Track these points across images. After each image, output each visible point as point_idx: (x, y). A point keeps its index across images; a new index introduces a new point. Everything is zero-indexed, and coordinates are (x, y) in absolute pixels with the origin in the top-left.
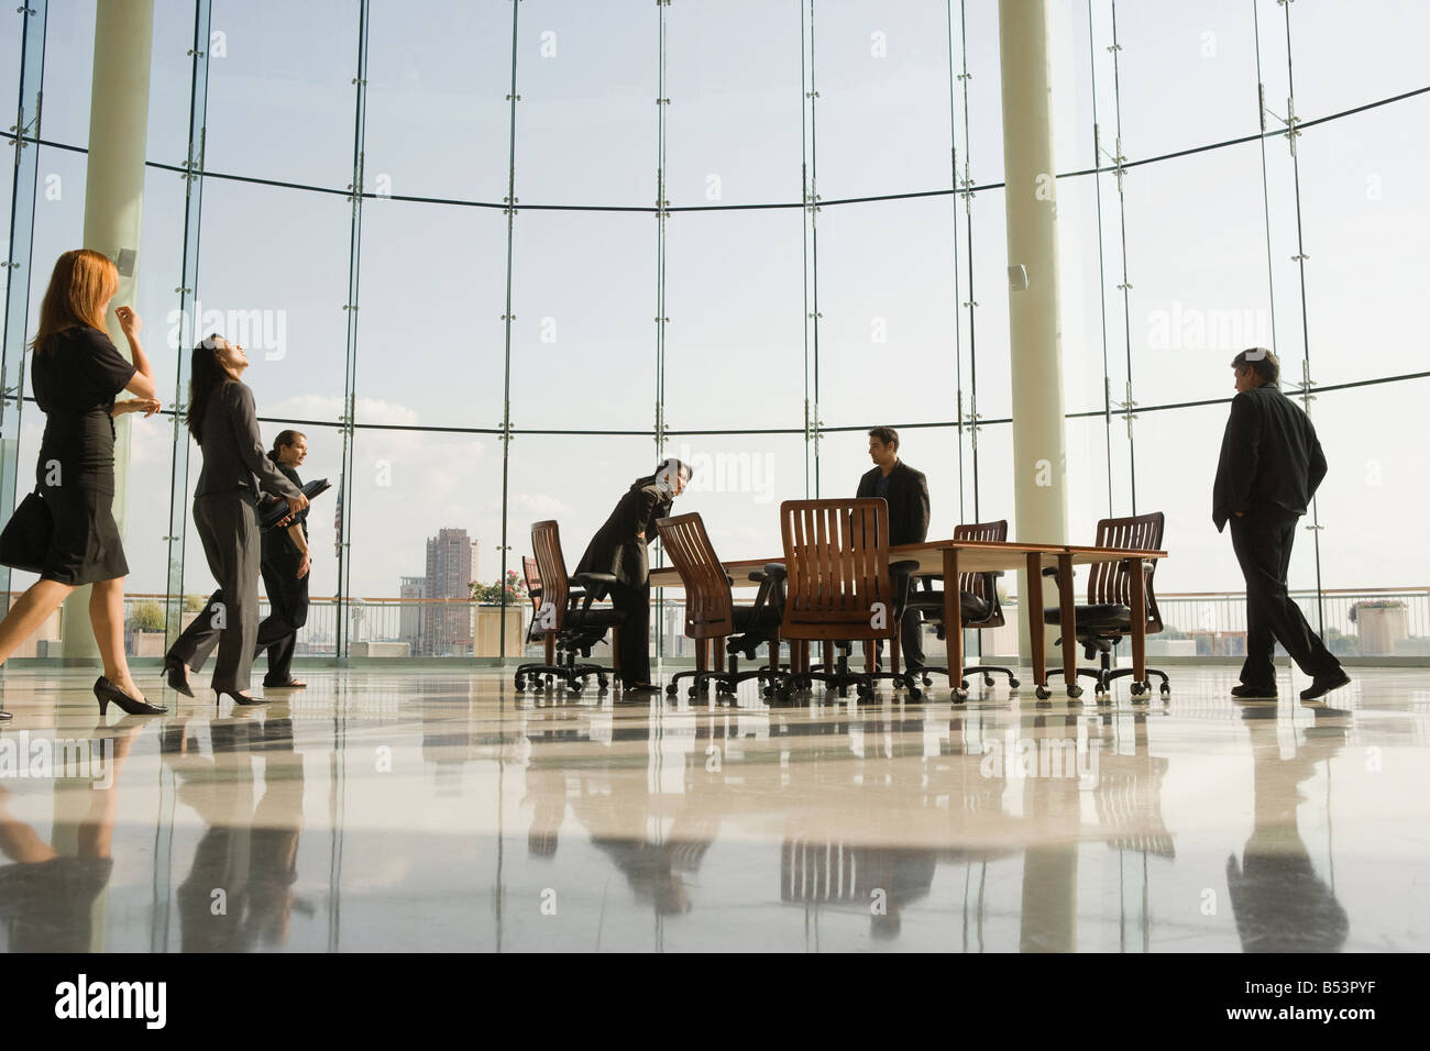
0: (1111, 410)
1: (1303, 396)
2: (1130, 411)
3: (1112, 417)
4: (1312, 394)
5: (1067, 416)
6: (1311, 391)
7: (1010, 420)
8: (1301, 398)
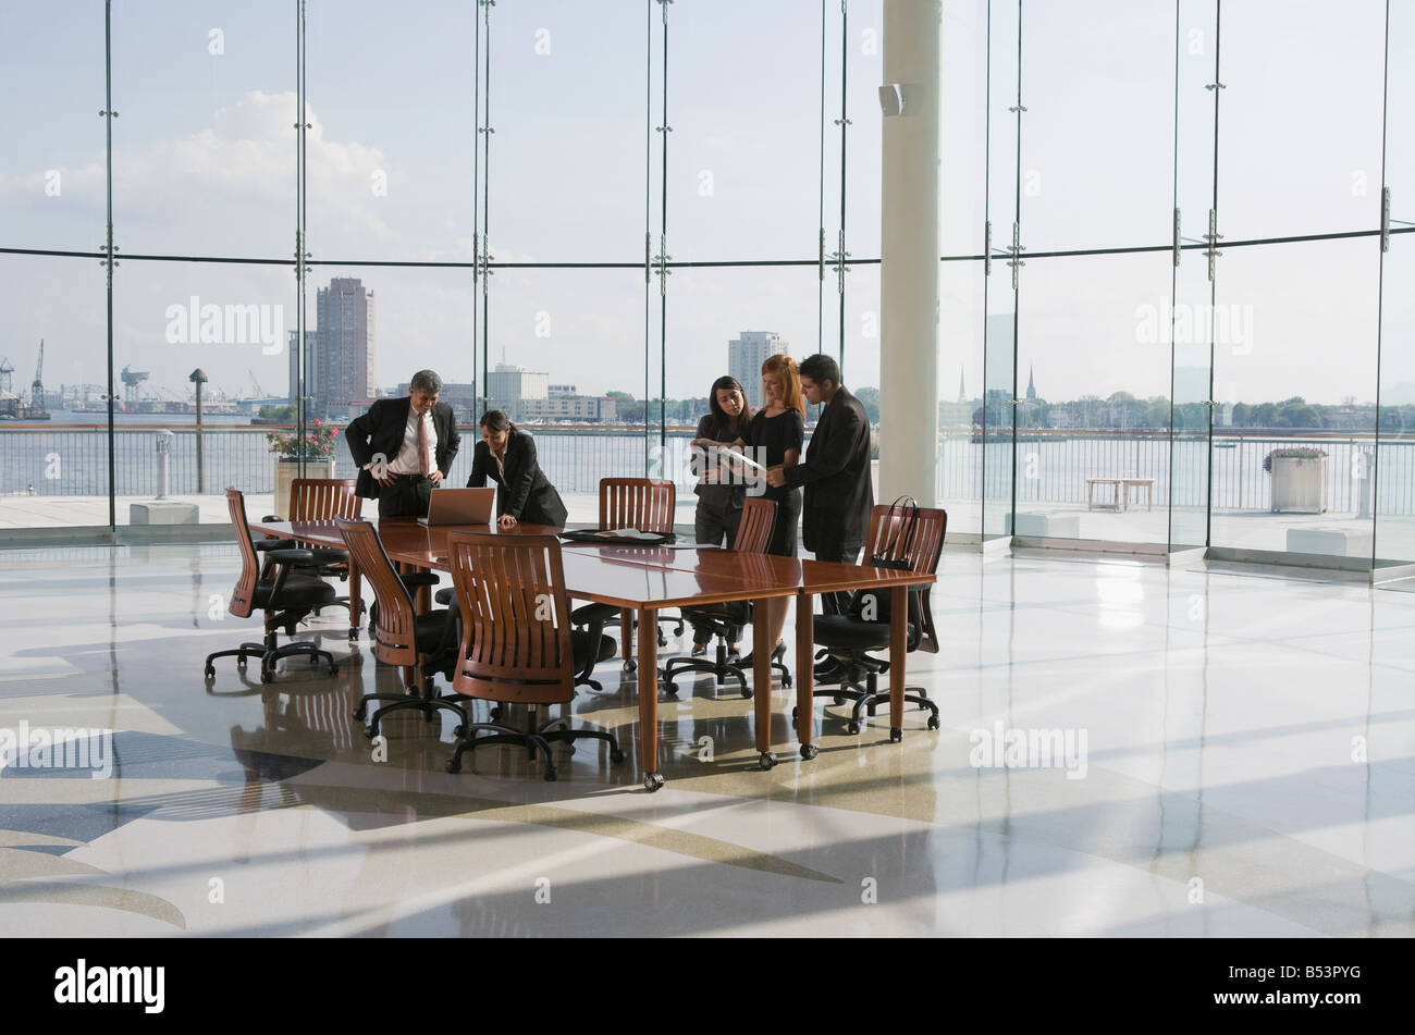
0: (992, 253)
1: (1207, 250)
2: (1016, 256)
3: (993, 262)
4: (1217, 249)
5: (943, 259)
6: (1217, 245)
7: (878, 261)
8: (1205, 254)
